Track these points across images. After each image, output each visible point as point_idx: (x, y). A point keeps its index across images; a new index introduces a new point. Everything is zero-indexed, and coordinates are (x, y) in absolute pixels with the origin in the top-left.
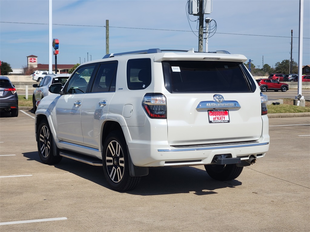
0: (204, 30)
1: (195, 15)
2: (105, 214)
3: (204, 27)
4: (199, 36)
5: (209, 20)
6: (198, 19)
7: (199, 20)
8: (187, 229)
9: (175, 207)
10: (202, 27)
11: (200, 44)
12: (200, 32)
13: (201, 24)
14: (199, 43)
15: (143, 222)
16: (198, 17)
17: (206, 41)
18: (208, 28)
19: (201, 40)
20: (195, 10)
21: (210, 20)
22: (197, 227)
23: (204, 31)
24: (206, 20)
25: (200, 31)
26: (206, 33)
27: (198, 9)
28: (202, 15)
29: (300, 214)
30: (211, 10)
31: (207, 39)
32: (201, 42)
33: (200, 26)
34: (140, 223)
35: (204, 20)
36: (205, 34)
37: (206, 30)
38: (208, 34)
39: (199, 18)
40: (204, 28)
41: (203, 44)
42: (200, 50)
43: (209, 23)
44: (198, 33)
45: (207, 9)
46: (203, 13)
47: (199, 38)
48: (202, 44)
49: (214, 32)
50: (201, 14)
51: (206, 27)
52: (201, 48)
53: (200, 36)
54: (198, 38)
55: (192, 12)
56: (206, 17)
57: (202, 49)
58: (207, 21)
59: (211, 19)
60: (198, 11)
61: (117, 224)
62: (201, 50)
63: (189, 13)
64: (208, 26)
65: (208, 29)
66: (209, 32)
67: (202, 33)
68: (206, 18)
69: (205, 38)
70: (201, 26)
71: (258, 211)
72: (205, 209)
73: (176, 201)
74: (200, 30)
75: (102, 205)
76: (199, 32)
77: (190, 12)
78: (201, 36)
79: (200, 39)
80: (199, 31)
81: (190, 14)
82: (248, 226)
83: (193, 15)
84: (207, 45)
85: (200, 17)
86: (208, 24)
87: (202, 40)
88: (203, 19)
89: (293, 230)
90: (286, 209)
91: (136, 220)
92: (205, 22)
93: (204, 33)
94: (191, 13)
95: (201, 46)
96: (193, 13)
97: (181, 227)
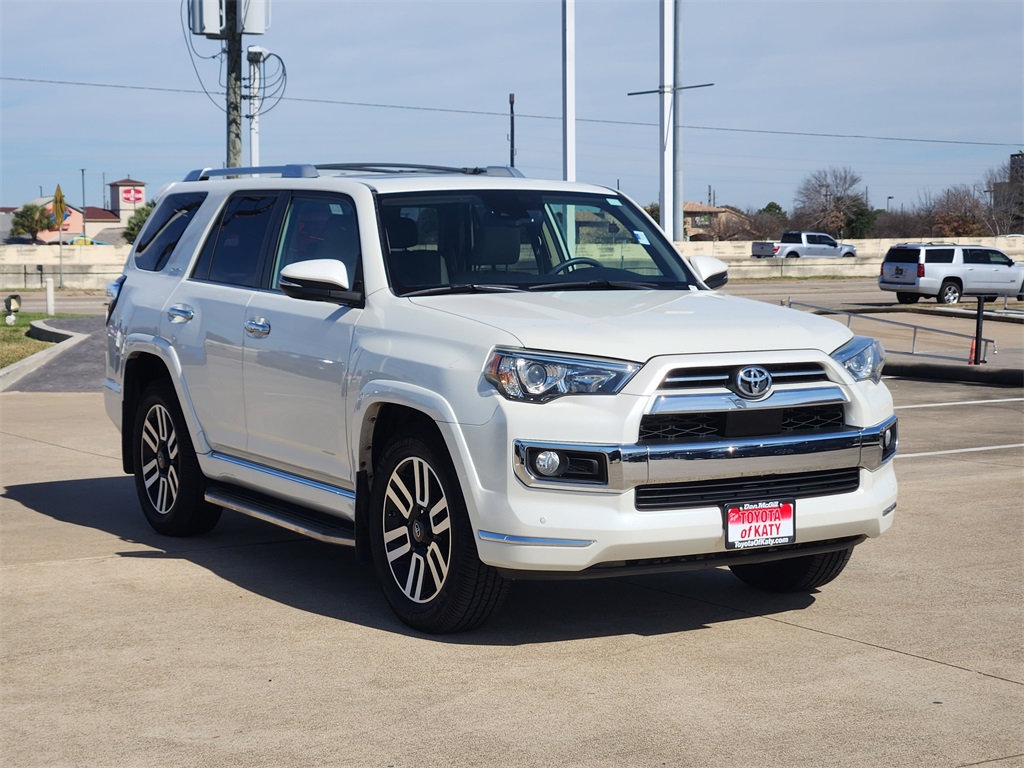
0: (246, 87)
1: (211, 36)
2: (33, 723)
3: (244, 79)
4: (228, 107)
5: (261, 54)
6: (224, 51)
7: (225, 56)
8: (338, 754)
9: (271, 684)
10: (239, 78)
11: (233, 136)
12: (232, 95)
13: (234, 67)
14: (229, 132)
15: (176, 740)
16: (224, 44)
17: (253, 126)
18: (257, 81)
19: (234, 121)
20: (213, 21)
21: (265, 55)
22: (369, 746)
23: (245, 92)
24: (249, 53)
25: (231, 91)
26: (250, 98)
27: (221, 17)
28: (237, 38)
29: (687, 682)
30: (267, 23)
31: (256, 118)
32: (234, 128)
33: (229, 74)
34: (169, 744)
35: (244, 56)
36: (247, 101)
37: (250, 87)
38: (257, 103)
39: (224, 46)
40: (244, 83)
41: (242, 136)
42: (232, 155)
43: (262, 64)
44: (225, 97)
45: (254, 18)
46: (239, 31)
47: (229, 113)
48: (237, 136)
49: (278, 95)
50: (232, 34)
51: (250, 79)
52: (234, 148)
53: (231, 110)
54: (225, 114)
55: (202, 27)
56: (248, 45)
57: (239, 151)
58: (255, 59)
59: (269, 52)
60: (221, 25)
61: (85, 755)
62: (235, 155)
63: (192, 29)
64: (257, 76)
65: (257, 85)
66: (261, 94)
67: (238, 98)
68: (251, 49)
69: (247, 117)
70: (234, 75)
71: (553, 680)
72: (376, 683)
73: (269, 663)
74: (231, 89)
75: (12, 690)
76: (228, 94)
77: (196, 27)
78: (233, 107)
79: (232, 117)
80: (228, 90)
81: (195, 34)
82: (537, 734)
83: (205, 37)
84: (255, 138)
85: (229, 46)
86: (256, 69)
87: (236, 123)
88: (240, 51)
89: (684, 735)
90: (642, 670)
91: (150, 735)
92: (248, 62)
93: (245, 97)
94: (198, 31)
95: (234, 142)
96: (206, 31)
97: (315, 751)
